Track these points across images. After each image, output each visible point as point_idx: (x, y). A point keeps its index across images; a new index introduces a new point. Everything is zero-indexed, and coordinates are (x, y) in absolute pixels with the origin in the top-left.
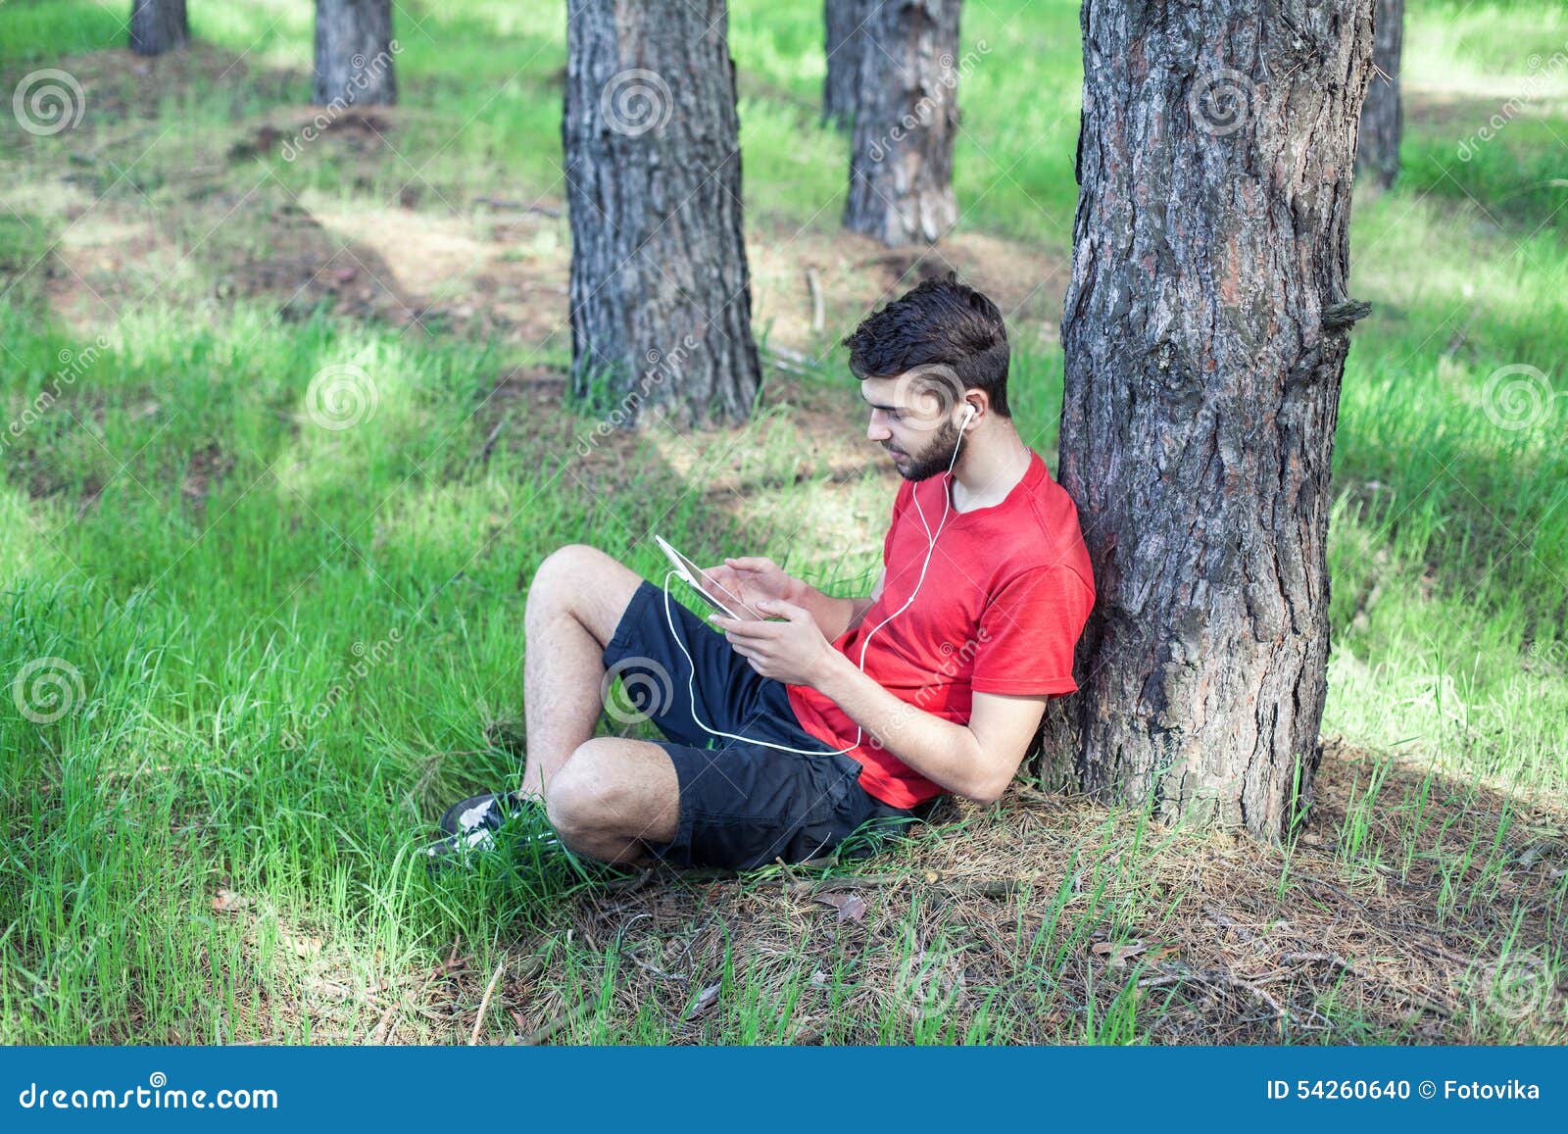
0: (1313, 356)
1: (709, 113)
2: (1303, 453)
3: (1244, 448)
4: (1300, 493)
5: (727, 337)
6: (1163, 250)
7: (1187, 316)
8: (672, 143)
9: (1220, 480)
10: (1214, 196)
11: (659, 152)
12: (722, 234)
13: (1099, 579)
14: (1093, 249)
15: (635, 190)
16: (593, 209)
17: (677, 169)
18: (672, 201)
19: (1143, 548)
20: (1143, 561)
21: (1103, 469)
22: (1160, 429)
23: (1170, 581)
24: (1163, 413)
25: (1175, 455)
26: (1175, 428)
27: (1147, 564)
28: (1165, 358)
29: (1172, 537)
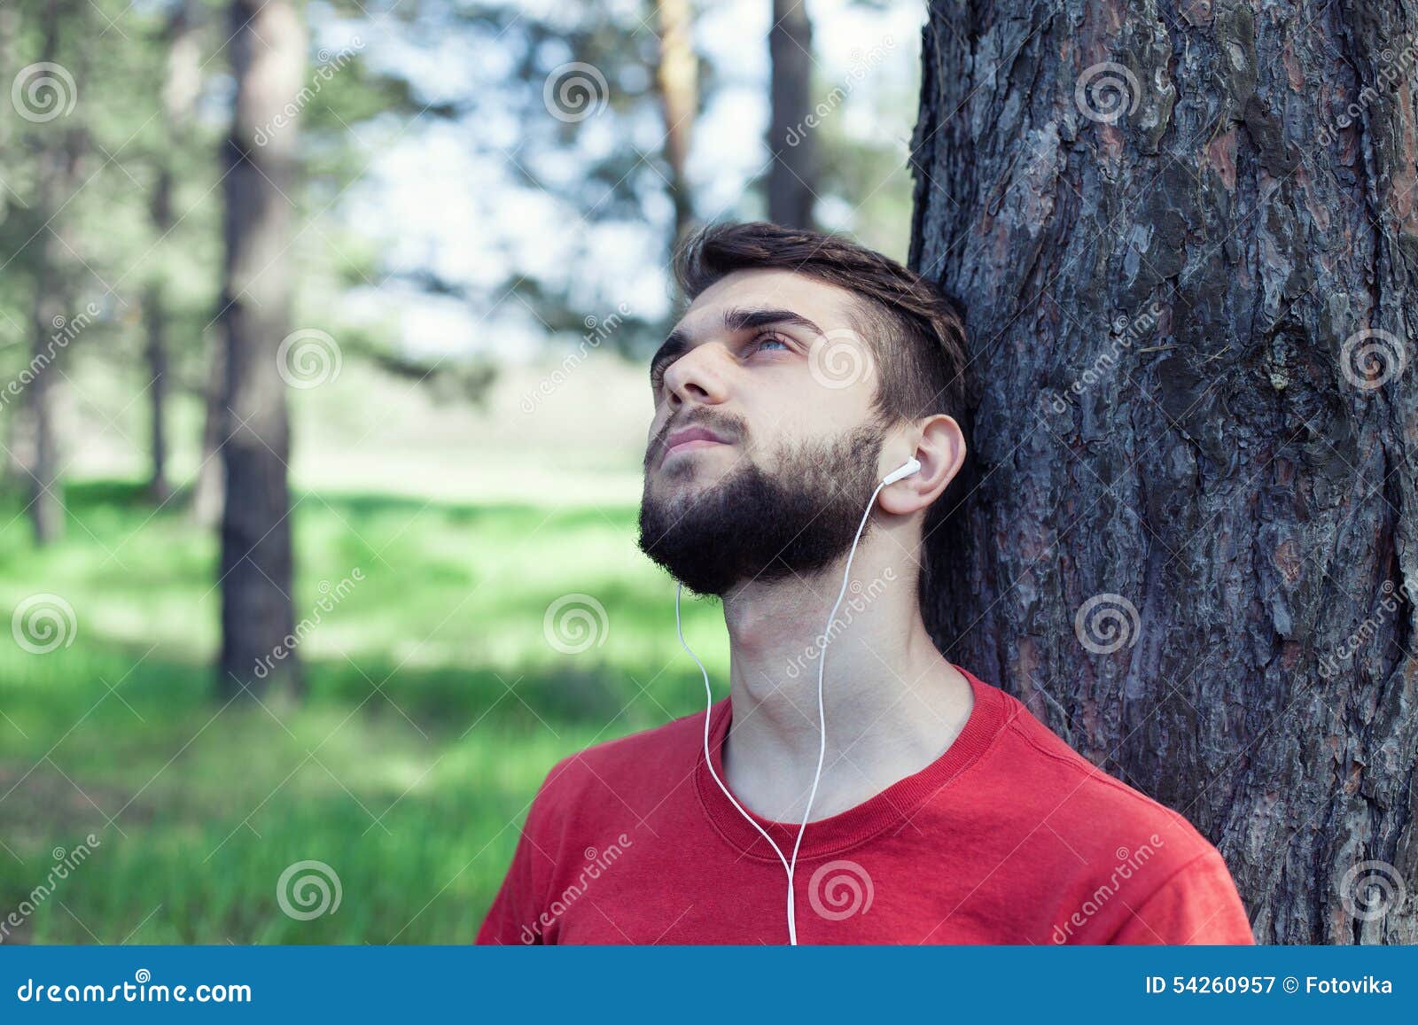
19: (1235, 835)
20: (1241, 867)
21: (1114, 666)
22: (1272, 538)
23: (1302, 906)
24: (1278, 499)
25: (1309, 596)
26: (1307, 531)
27: (1252, 873)
28: (1279, 366)
29: (1298, 799)
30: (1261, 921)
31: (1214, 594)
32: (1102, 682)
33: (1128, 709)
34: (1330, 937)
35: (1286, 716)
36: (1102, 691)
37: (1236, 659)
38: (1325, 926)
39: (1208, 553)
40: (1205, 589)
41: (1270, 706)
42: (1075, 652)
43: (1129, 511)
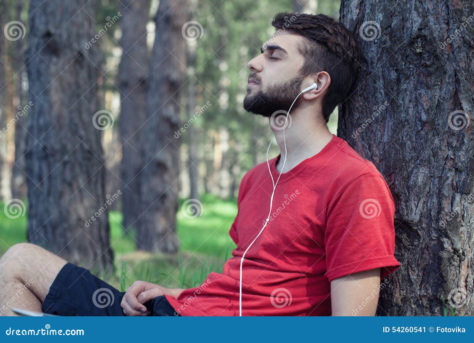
1: (91, 140)
5: (100, 242)
7: (431, 19)
11: (69, 155)
15: (57, 173)
16: (37, 184)
17: (77, 164)
18: (75, 177)
19: (414, 178)
20: (416, 186)
21: (380, 133)
22: (420, 94)
23: (435, 198)
24: (421, 83)
25: (432, 110)
26: (430, 92)
27: (419, 188)
28: (419, 47)
29: (433, 168)
30: (421, 202)
31: (405, 111)
32: (377, 138)
33: (384, 145)
34: (443, 206)
35: (427, 144)
36: (377, 140)
37: (413, 129)
38: (442, 203)
39: (403, 100)
40: (403, 110)
41: (422, 141)
42: (370, 130)
43: (382, 91)
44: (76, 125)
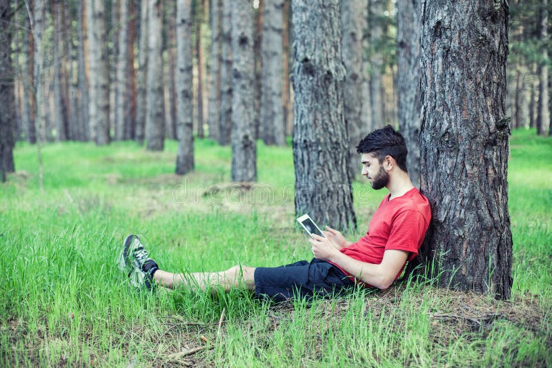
0: (494, 135)
1: (338, 135)
2: (494, 168)
3: (473, 165)
4: (493, 181)
5: (344, 208)
6: (445, 104)
7: (453, 124)
8: (326, 144)
9: (466, 176)
10: (458, 85)
11: (322, 146)
12: (342, 174)
13: (432, 212)
14: (425, 108)
15: (314, 159)
16: (301, 166)
17: (327, 152)
18: (326, 162)
44: (326, 124)
